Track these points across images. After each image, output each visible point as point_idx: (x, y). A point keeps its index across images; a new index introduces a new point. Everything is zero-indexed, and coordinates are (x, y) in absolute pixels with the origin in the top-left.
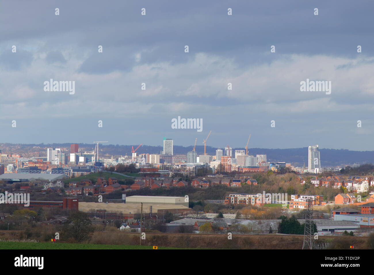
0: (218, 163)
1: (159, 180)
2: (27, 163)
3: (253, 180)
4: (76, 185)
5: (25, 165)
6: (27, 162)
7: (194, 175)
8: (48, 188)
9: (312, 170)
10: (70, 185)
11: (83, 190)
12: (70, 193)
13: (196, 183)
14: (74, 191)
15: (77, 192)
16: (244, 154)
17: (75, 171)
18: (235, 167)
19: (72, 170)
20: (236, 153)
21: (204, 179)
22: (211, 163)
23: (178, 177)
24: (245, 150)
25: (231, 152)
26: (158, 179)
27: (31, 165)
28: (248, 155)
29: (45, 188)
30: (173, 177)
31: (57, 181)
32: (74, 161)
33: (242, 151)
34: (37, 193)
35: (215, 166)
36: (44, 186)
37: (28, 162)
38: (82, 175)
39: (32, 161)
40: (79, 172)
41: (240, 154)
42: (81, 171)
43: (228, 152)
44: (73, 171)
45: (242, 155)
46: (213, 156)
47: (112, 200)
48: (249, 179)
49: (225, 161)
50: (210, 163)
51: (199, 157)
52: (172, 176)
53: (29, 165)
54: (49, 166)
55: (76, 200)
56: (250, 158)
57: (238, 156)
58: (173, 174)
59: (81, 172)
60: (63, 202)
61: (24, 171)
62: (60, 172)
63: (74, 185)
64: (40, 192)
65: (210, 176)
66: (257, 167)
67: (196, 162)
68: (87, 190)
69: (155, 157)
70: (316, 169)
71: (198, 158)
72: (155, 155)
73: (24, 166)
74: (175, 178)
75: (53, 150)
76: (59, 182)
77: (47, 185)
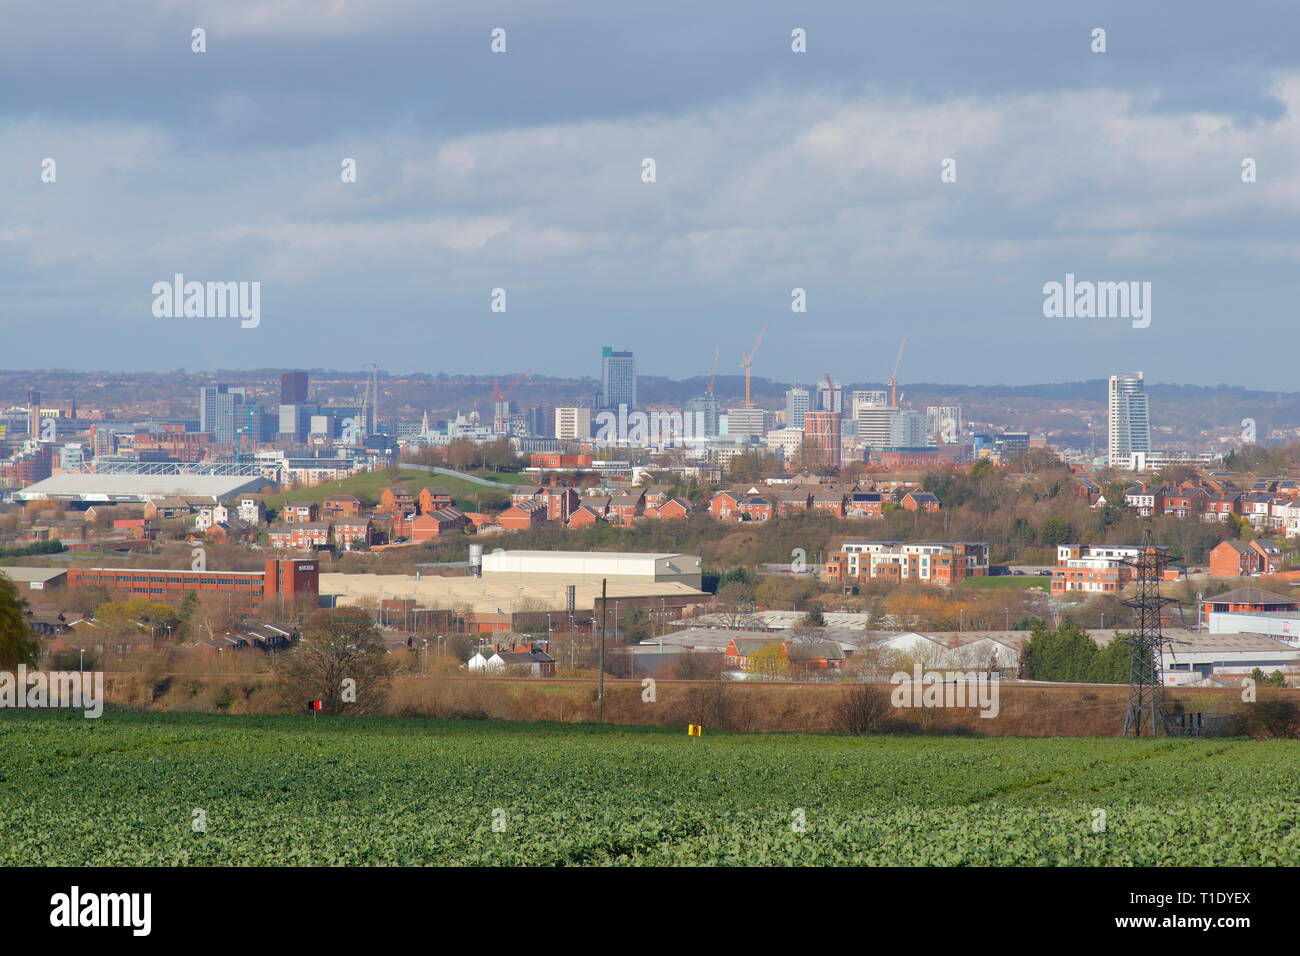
0: (793, 435)
1: (598, 495)
2: (129, 440)
3: (925, 493)
4: (306, 513)
5: (124, 447)
6: (129, 436)
7: (718, 478)
8: (209, 524)
9: (1122, 459)
10: (287, 513)
11: (331, 530)
12: (288, 541)
13: (727, 507)
14: (301, 537)
15: (312, 536)
16: (883, 406)
17: (297, 467)
18: (853, 450)
19: (286, 463)
20: (856, 401)
21: (753, 490)
22: (770, 434)
23: (663, 484)
24: (889, 389)
25: (838, 396)
26: (591, 491)
27: (143, 446)
28: (897, 408)
29: (201, 524)
30: (645, 482)
31: (243, 501)
32: (293, 431)
33: (878, 393)
34: (175, 542)
35: (782, 446)
36: (197, 519)
37: (132, 437)
38: (324, 480)
39: (148, 430)
40: (311, 471)
41: (869, 405)
42: (320, 467)
43: (827, 396)
44: (291, 467)
45: (878, 408)
46: (777, 413)
47: (434, 565)
48: (909, 490)
49: (819, 428)
50: (765, 436)
51: (726, 416)
52: (640, 482)
53: (136, 446)
54: (206, 449)
55: (311, 568)
56: (904, 417)
57: (863, 412)
58: (644, 473)
59: (318, 470)
60: (264, 573)
61: (122, 467)
62: (249, 469)
63: (300, 513)
64: (182, 537)
65: (774, 481)
66: (930, 449)
67: (717, 433)
68: (348, 533)
69: (576, 416)
70: (1137, 457)
71: (724, 421)
72: (576, 410)
73: (119, 450)
74: (653, 487)
75: (220, 391)
76: (247, 505)
77: (207, 513)
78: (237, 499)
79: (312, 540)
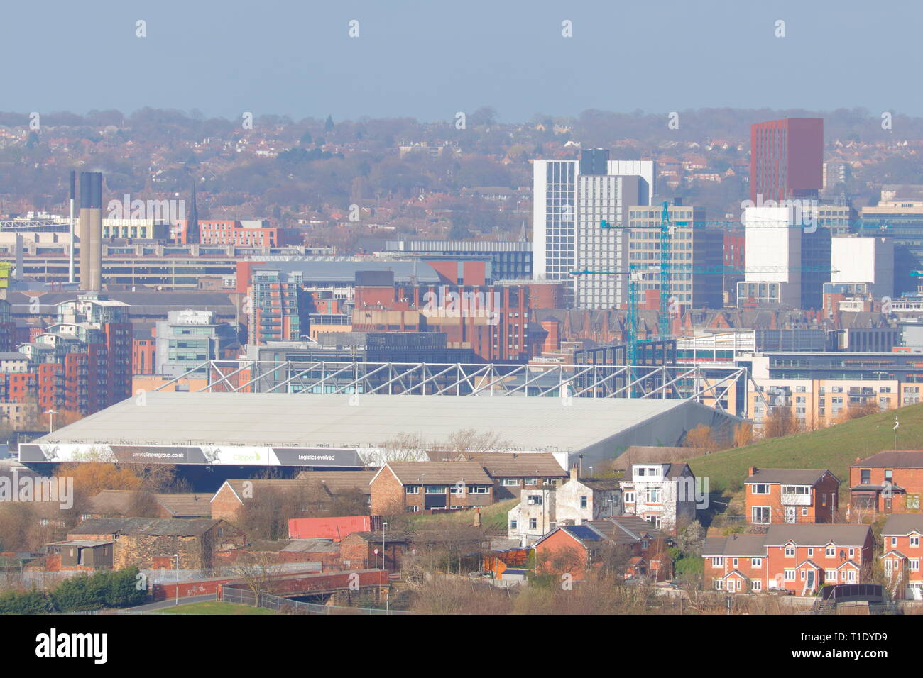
2: (341, 301)
4: (806, 499)
5: (327, 320)
6: (338, 291)
8: (543, 529)
10: (752, 500)
11: (874, 547)
12: (756, 573)
14: (791, 563)
17: (790, 375)
19: (761, 365)
27: (377, 318)
29: (524, 528)
31: (636, 467)
32: (784, 277)
34: (451, 577)
36: (513, 514)
37: (348, 292)
38: (862, 406)
39: (391, 274)
40: (829, 385)
42: (851, 374)
44: (775, 374)
53: (359, 317)
54: (547, 326)
59: (847, 384)
61: (316, 374)
62: (656, 380)
63: (789, 499)
64: (471, 564)
73: (314, 328)
75: (586, 171)
76: (647, 478)
77: (538, 500)
78: (620, 461)
79: (822, 573)
